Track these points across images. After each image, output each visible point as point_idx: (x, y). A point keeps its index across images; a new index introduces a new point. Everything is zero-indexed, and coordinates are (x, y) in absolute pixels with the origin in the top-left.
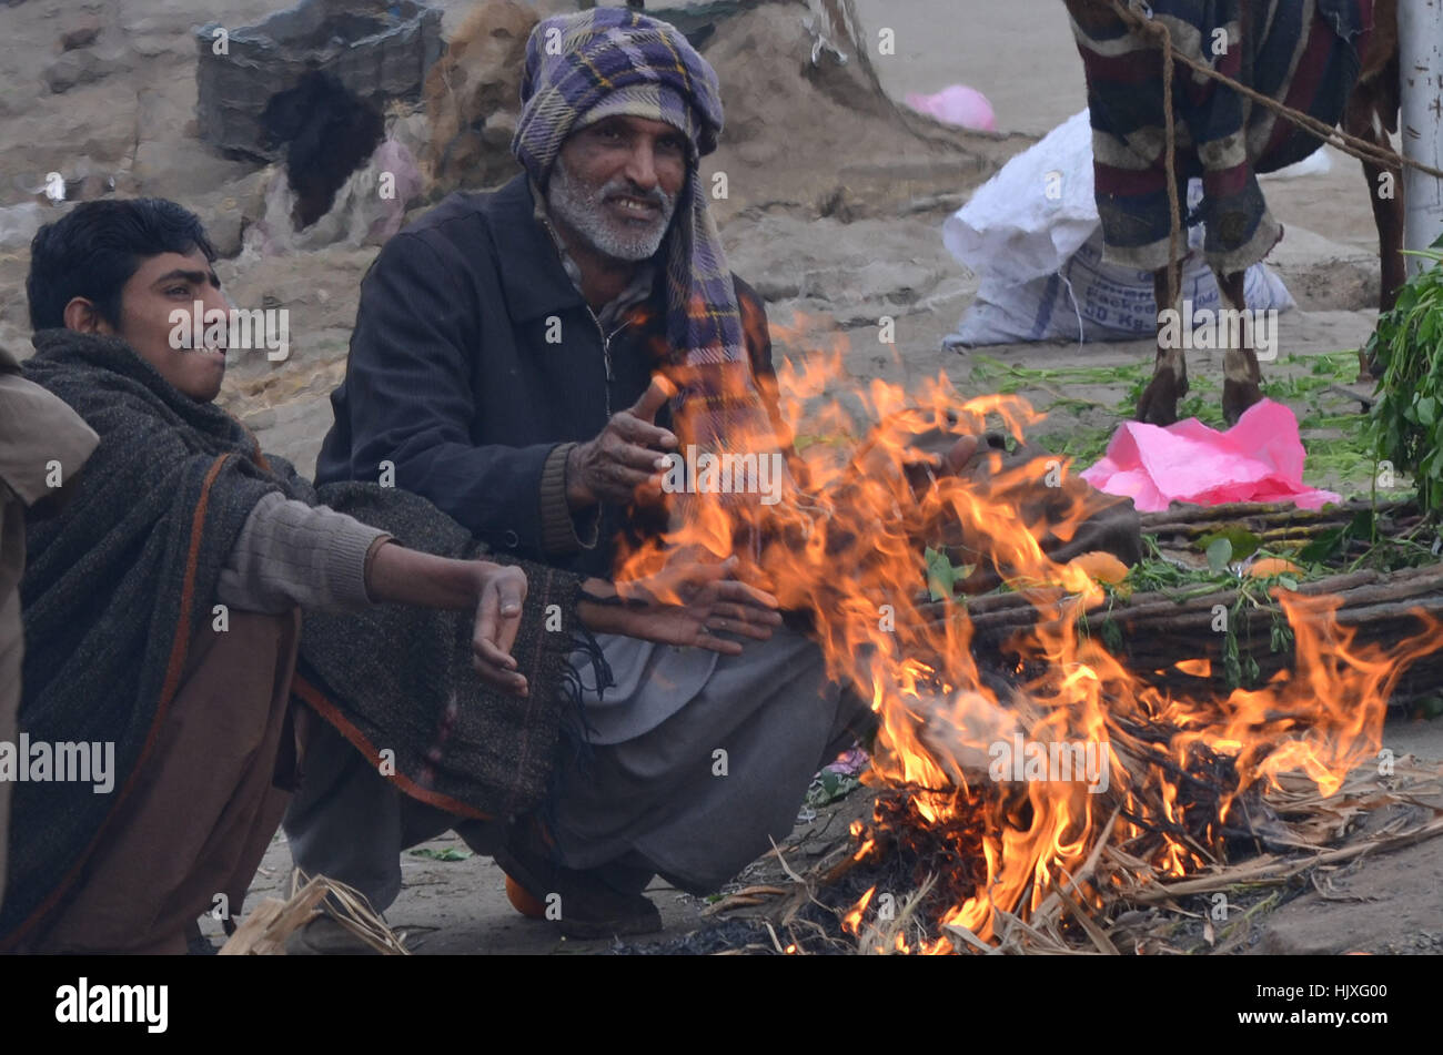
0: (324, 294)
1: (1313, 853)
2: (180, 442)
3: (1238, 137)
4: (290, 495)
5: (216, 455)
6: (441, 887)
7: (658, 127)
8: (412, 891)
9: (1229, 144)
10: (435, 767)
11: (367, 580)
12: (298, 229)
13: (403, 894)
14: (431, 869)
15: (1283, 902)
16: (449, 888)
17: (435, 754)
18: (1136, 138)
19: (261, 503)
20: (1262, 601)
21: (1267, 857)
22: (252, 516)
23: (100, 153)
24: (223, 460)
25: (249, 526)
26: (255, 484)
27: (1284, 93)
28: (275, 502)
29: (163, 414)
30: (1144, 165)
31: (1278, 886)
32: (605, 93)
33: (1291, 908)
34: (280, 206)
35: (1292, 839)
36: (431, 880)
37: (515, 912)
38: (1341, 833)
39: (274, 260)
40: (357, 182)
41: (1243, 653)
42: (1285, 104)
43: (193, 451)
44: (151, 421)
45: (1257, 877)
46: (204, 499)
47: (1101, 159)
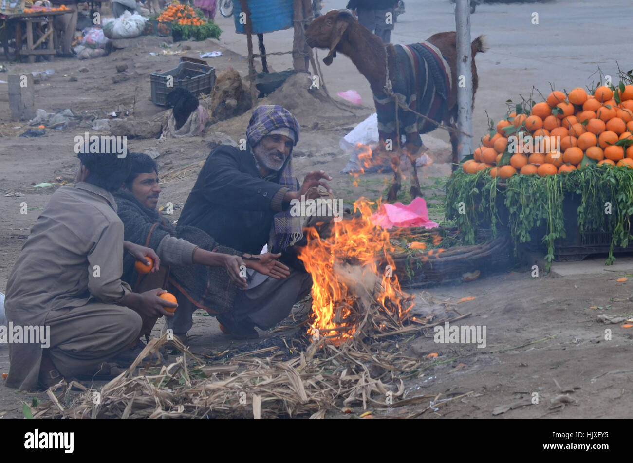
0: (182, 150)
1: (424, 325)
2: (144, 220)
3: (415, 125)
4: (172, 235)
5: (153, 223)
6: (204, 324)
7: (288, 139)
8: (196, 325)
9: (413, 127)
10: (204, 300)
11: (193, 258)
12: (176, 130)
13: (193, 325)
14: (201, 318)
15: (416, 338)
16: (205, 324)
17: (204, 296)
18: (389, 124)
19: (165, 237)
20: (414, 256)
21: (412, 325)
22: (162, 241)
23: (125, 103)
24: (156, 225)
25: (161, 243)
26: (163, 232)
27: (427, 114)
28: (168, 237)
29: (140, 213)
30: (391, 131)
31: (415, 334)
32: (276, 128)
33: (417, 340)
34: (171, 123)
35: (419, 321)
36: (200, 322)
37: (221, 331)
38: (431, 320)
39: (170, 139)
40: (193, 116)
41: (410, 269)
42: (428, 117)
43: (147, 223)
44: (137, 214)
45: (409, 331)
46: (149, 236)
47: (380, 129)
